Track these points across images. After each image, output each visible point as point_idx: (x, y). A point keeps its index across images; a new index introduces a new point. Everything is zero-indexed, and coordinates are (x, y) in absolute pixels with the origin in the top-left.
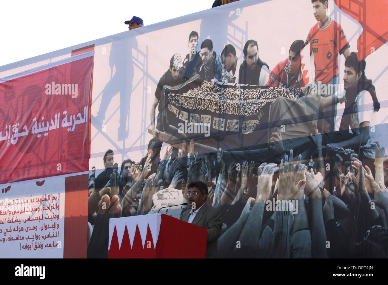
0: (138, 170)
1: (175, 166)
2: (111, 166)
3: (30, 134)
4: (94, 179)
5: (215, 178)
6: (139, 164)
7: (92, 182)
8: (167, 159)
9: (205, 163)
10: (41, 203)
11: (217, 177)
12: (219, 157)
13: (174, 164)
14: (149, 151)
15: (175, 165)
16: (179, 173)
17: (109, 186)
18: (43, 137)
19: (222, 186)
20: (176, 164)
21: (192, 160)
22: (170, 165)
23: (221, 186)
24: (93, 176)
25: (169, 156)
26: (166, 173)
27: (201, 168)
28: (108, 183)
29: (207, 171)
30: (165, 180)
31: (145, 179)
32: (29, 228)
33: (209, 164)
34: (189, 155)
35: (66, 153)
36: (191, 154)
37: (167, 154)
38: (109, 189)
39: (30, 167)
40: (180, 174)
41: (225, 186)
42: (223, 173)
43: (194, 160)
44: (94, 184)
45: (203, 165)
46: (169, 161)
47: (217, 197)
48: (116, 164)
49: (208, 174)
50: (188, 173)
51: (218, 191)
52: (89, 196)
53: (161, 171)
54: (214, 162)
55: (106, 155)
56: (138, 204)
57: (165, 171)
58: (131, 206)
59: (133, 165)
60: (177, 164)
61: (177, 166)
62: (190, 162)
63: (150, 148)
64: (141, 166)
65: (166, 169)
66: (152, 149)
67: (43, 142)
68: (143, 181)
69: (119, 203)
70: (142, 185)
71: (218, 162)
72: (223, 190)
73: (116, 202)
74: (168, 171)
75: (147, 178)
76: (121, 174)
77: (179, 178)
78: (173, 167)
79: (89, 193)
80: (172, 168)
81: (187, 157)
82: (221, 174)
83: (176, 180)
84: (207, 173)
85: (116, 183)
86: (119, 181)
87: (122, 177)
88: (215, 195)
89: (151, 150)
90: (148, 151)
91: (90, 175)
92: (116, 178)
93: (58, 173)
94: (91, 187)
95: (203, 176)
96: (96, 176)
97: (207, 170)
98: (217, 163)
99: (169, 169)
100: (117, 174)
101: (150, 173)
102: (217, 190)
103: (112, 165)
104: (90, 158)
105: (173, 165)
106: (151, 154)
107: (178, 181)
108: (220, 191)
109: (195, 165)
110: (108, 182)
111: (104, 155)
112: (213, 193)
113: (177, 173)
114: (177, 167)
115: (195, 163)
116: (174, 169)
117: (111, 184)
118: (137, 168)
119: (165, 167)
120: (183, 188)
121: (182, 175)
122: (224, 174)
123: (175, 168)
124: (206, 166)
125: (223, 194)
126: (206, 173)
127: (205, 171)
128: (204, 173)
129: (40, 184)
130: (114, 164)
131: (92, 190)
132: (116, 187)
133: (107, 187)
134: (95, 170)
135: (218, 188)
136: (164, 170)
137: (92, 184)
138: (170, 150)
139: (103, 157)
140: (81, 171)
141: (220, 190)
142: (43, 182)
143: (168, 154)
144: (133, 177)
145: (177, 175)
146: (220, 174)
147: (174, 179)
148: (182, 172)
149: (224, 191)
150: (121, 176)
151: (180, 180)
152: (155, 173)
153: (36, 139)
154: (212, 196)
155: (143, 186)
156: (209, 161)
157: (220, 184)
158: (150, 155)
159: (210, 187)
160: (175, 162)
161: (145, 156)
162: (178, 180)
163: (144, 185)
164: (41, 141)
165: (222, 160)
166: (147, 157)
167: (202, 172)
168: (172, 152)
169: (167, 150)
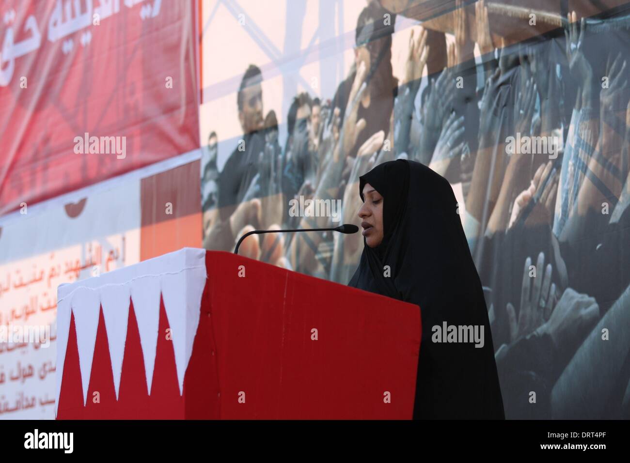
0: (330, 126)
1: (444, 98)
2: (258, 122)
3: (45, 43)
4: (216, 176)
5: (560, 128)
6: (332, 105)
7: (210, 188)
8: (417, 77)
9: (530, 74)
10: (77, 276)
11: (568, 123)
12: (573, 46)
13: (438, 91)
14: (359, 54)
15: (440, 96)
16: (456, 124)
17: (257, 195)
18: (79, 48)
19: (582, 155)
20: (444, 90)
21: (490, 71)
22: (426, 98)
23: (577, 157)
24: (212, 164)
25: (419, 65)
26: (418, 130)
27: (520, 94)
28: (254, 186)
29: (537, 106)
30: (415, 155)
31: (349, 158)
32: (47, 368)
33: (544, 77)
34: (477, 53)
35: (139, 96)
36: (484, 48)
37: (412, 58)
38: (255, 207)
39: (48, 155)
40: (459, 127)
41: (591, 151)
42: (586, 105)
43: (497, 69)
44: (216, 194)
45: (525, 83)
46: (424, 83)
47: (566, 199)
48: (272, 114)
49: (541, 116)
50: (480, 120)
51: (569, 176)
52: (204, 236)
53: (401, 122)
54: (558, 67)
55: (243, 86)
56: (332, 250)
57: (414, 122)
58: (315, 260)
59: (316, 109)
60: (447, 92)
61: (447, 98)
62: (486, 78)
63: (362, 43)
64: (337, 111)
65: (417, 115)
66: (368, 47)
67: (80, 67)
68: (345, 165)
69: (283, 251)
70: (340, 180)
71: (571, 64)
72: (585, 168)
73: (276, 252)
74: (422, 122)
75: (354, 152)
76: (287, 149)
77: (456, 143)
78: (438, 101)
79: (205, 226)
80: (435, 107)
81: (473, 59)
82: (579, 110)
83: (444, 150)
84: (536, 111)
85: (276, 181)
86: (283, 172)
87: (291, 160)
88: (563, 191)
89: (365, 52)
90: (357, 54)
91: (204, 163)
92: (276, 162)
93: (118, 166)
94: (210, 203)
95: (525, 123)
96: (221, 166)
97: (538, 100)
98: (568, 67)
99: (425, 111)
100: (278, 150)
101: (364, 135)
102: (567, 172)
103: (261, 119)
104: (201, 102)
105: (437, 96)
106: (366, 65)
107: (451, 153)
108: (574, 175)
109: (502, 89)
110: (255, 180)
111: (237, 85)
112: (555, 185)
113: (448, 122)
114: (447, 104)
115: (501, 79)
116: (441, 110)
117: (261, 188)
118: (327, 121)
119: (413, 107)
120: (464, 176)
121: (463, 129)
122: (589, 107)
123: (443, 105)
124: (535, 86)
125: (586, 183)
126: (534, 111)
127: (532, 102)
128: (529, 111)
129: (74, 211)
130: (265, 114)
131: (211, 214)
132: (274, 196)
133: (249, 199)
134: (216, 146)
135: (571, 163)
136: (410, 118)
137: (211, 195)
138: (419, 43)
139: (234, 97)
140: (180, 151)
141: (575, 170)
142: (83, 202)
143: (417, 55)
144: (319, 156)
145: (449, 132)
146: (574, 112)
147: (441, 148)
148: (462, 118)
149: (588, 173)
150: (289, 155)
151: (457, 149)
152: (381, 134)
153: (61, 57)
154: (551, 195)
155: (343, 182)
156: (541, 66)
157: (576, 146)
158: (362, 69)
159: (546, 164)
160: (441, 84)
161: (346, 75)
162: (452, 147)
163: (347, 178)
164: (73, 64)
165: (583, 59)
166: (353, 75)
167: (521, 112)
168: (428, 47)
169: (412, 43)
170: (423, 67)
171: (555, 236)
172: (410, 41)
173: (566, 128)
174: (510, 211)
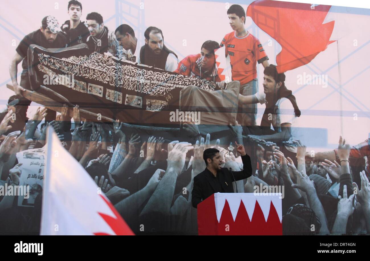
5: (111, 146)
8: (39, 119)
9: (97, 131)
12: (117, 128)
14: (10, 107)
16: (59, 136)
20: (53, 126)
21: (78, 126)
23: (119, 155)
27: (92, 135)
30: (37, 140)
33: (103, 133)
34: (72, 120)
36: (76, 120)
37: (38, 114)
40: (61, 137)
42: (123, 143)
43: (81, 126)
45: (94, 132)
46: (43, 122)
47: (115, 164)
49: (102, 142)
50: (72, 137)
53: (29, 130)
54: (110, 132)
57: (36, 131)
62: (76, 127)
63: (12, 105)
65: (38, 130)
66: (14, 106)
72: (123, 158)
81: (70, 121)
82: (120, 144)
84: (100, 140)
88: (113, 162)
89: (12, 107)
90: (8, 107)
95: (94, 142)
97: (100, 138)
98: (115, 133)
99: (43, 130)
102: (115, 158)
106: (13, 111)
109: (83, 131)
112: (109, 160)
115: (83, 129)
119: (36, 127)
121: (64, 138)
124: (99, 134)
125: (123, 162)
126: (98, 140)
127: (97, 138)
128: (96, 140)
135: (116, 156)
138: (42, 111)
141: (118, 158)
143: (40, 114)
146: (118, 144)
148: (63, 135)
149: (125, 160)
152: (20, 131)
154: (107, 162)
156: (102, 129)
157: (119, 152)
159: (105, 154)
160: (51, 124)
165: (122, 132)
167: (93, 139)
168: (47, 113)
169: (39, 110)
170: (43, 118)
171: (109, 173)
172: (38, 110)
173: (114, 147)
174: (87, 163)
